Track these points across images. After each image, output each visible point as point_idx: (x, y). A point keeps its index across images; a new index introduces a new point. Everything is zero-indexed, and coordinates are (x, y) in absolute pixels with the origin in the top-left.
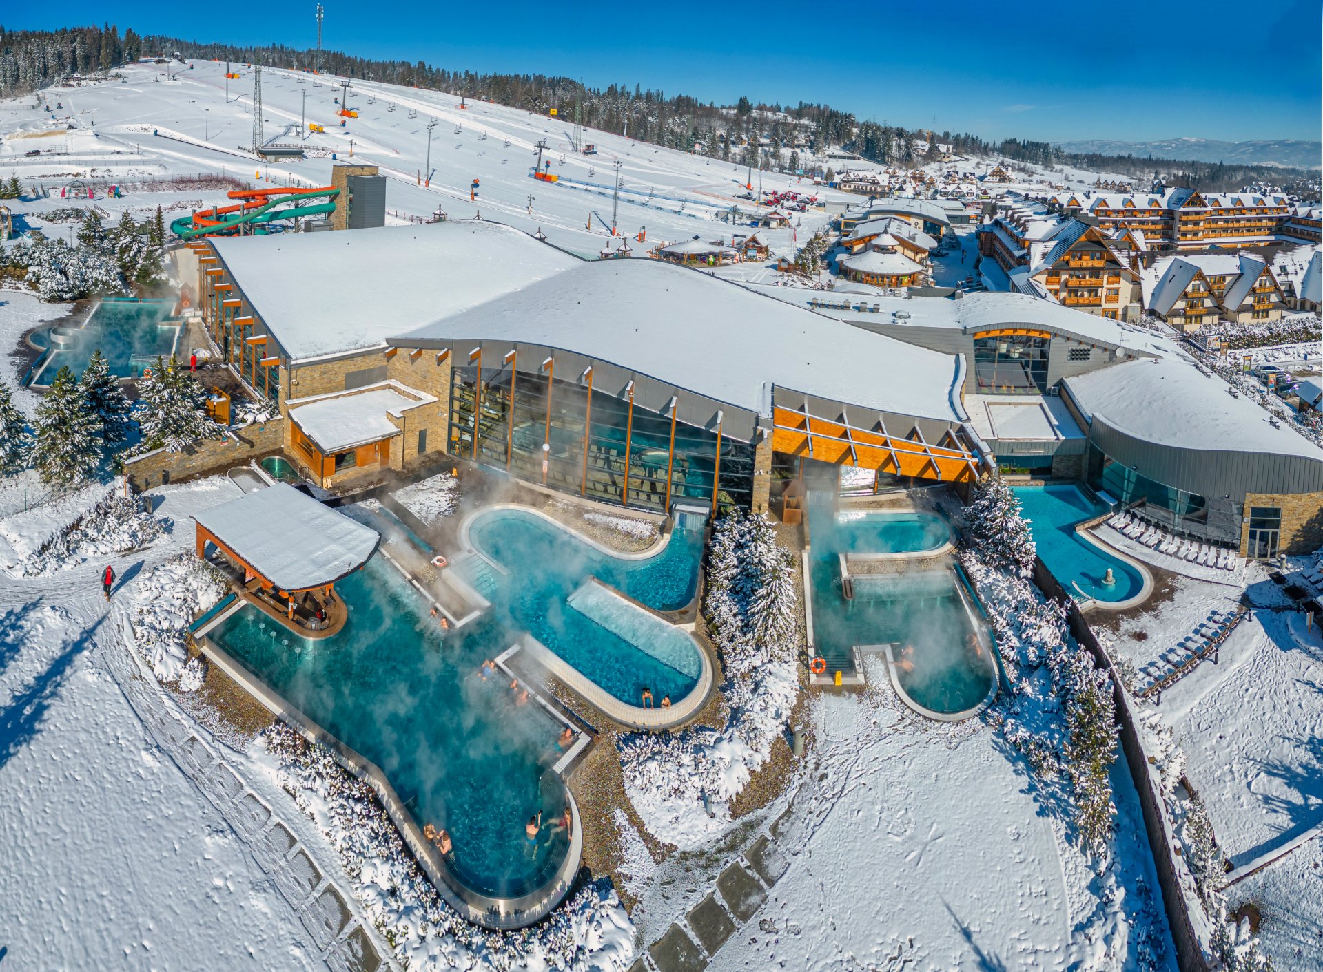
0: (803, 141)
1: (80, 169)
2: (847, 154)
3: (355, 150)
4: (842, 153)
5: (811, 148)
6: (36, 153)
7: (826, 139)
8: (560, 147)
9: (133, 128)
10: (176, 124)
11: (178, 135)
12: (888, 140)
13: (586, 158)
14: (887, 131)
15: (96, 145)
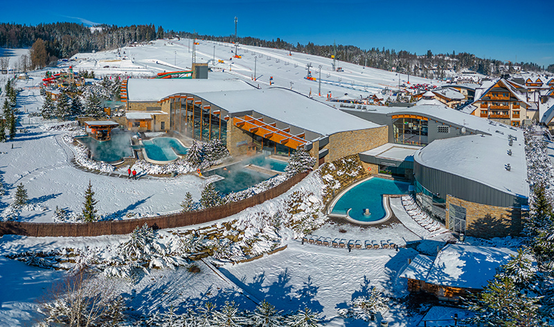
0: (451, 67)
1: (121, 72)
2: (471, 71)
3: (232, 69)
4: (468, 71)
5: (454, 69)
6: (108, 67)
7: (461, 65)
8: (328, 69)
9: (150, 61)
10: (166, 60)
11: (165, 63)
12: (488, 65)
13: (337, 73)
14: (488, 61)
15: (132, 66)
